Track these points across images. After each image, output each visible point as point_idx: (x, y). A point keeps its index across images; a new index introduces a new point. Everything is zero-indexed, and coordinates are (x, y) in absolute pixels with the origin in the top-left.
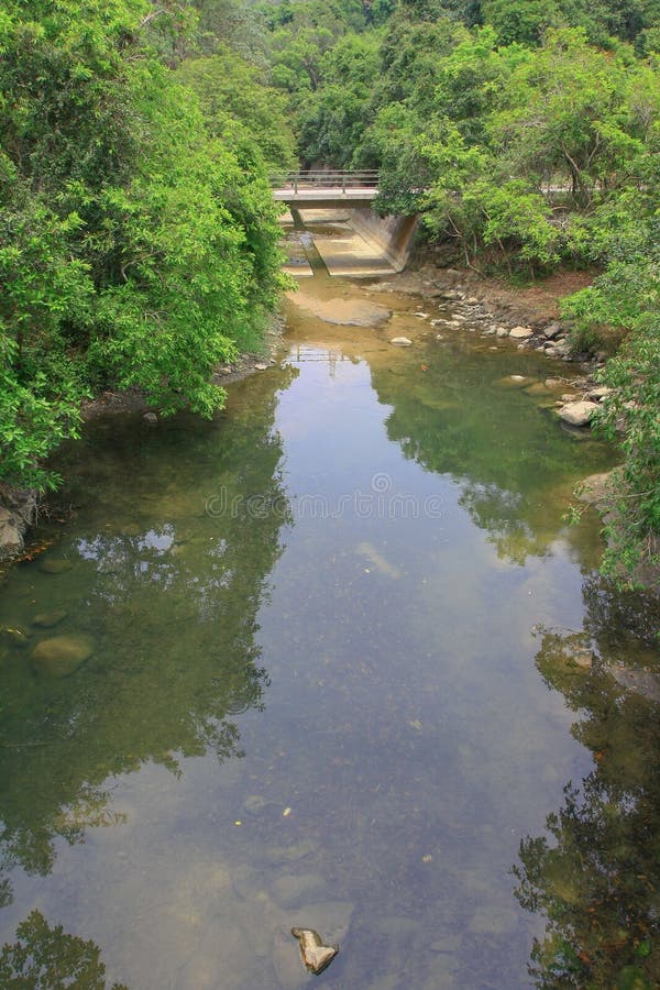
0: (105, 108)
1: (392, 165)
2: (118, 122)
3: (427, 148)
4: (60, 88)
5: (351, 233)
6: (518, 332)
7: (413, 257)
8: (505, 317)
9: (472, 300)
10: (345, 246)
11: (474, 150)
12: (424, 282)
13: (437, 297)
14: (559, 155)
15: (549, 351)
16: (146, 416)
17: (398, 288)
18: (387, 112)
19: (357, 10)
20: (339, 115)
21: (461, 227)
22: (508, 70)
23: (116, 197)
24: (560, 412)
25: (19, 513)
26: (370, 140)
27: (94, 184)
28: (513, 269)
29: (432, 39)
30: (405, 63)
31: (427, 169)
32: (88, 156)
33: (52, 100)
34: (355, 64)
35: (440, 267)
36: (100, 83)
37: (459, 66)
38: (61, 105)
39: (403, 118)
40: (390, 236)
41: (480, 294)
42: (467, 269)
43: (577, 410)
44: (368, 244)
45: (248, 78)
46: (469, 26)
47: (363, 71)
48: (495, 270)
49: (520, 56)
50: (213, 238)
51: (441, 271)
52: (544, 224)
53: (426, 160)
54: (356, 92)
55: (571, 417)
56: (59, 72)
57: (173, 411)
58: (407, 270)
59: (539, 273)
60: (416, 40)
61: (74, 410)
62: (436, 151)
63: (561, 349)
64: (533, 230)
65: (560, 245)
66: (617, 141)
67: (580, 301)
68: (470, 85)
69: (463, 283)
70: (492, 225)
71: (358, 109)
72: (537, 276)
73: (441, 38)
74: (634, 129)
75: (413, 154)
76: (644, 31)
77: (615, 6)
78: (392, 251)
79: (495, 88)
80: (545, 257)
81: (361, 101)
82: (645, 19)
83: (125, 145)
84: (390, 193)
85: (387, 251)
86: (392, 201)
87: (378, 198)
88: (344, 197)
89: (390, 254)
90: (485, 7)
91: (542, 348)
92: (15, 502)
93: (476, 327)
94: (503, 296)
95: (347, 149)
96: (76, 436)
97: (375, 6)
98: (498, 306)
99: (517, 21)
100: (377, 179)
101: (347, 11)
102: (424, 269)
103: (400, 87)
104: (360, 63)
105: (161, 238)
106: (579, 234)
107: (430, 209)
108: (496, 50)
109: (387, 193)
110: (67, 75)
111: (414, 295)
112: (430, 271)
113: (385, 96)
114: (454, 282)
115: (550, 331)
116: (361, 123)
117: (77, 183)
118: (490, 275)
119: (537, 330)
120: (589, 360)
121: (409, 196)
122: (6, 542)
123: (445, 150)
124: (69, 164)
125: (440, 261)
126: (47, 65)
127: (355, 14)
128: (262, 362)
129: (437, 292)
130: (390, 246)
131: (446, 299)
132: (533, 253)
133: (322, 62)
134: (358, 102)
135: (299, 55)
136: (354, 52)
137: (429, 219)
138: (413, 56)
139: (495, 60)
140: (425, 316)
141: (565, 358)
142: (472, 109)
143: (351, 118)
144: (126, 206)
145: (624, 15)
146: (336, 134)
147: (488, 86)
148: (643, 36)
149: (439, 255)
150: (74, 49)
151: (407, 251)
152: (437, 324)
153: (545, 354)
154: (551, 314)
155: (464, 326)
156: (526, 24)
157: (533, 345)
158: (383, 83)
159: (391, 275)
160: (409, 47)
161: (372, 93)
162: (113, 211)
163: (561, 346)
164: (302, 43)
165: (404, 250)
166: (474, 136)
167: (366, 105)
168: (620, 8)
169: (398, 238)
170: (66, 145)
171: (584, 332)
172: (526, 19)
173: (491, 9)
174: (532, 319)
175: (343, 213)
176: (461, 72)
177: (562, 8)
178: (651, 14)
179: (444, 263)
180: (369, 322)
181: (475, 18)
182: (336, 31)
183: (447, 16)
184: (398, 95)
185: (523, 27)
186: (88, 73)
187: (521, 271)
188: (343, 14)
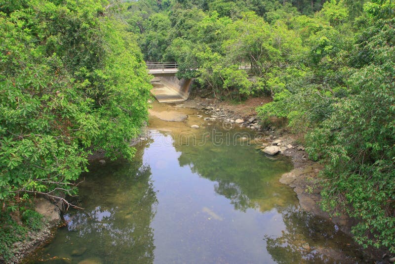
0: (94, 39)
1: (183, 60)
2: (99, 44)
3: (198, 54)
4: (76, 31)
5: (163, 86)
6: (239, 121)
7: (191, 94)
8: (232, 115)
9: (218, 109)
10: (162, 91)
11: (216, 54)
12: (197, 103)
13: (203, 109)
14: (247, 55)
15: (252, 127)
16: (100, 161)
17: (187, 106)
18: (176, 41)
19: (155, 5)
20: (155, 42)
21: (211, 82)
22: (224, 26)
23: (99, 73)
24: (264, 150)
25: (57, 206)
26: (169, 51)
27: (89, 68)
28: (232, 97)
29: (191, 15)
30: (181, 23)
31: (197, 61)
32: (87, 57)
33: (72, 36)
34: (160, 24)
35: (203, 98)
36: (92, 30)
37: (206, 25)
38: (76, 38)
39: (182, 43)
40: (180, 87)
41: (220, 107)
42: (214, 98)
43: (271, 149)
44: (171, 90)
45: (122, 29)
46: (204, 11)
47: (163, 26)
48: (225, 98)
49: (228, 21)
50: (140, 88)
51: (203, 100)
52: (247, 80)
53: (196, 58)
54: (162, 34)
55: (269, 152)
56: (75, 26)
57: (116, 158)
58: (189, 99)
59: (243, 98)
60: (185, 16)
61: (85, 160)
62: (201, 55)
63: (257, 127)
64: (243, 83)
65: (253, 88)
66: (271, 51)
67: (265, 109)
68: (210, 31)
69: (213, 103)
70: (226, 82)
71: (163, 40)
72: (242, 100)
73: (194, 15)
74: (275, 46)
75: (191, 56)
76: (266, 13)
77: (255, 4)
78: (182, 92)
79: (220, 32)
80: (248, 92)
81: (165, 37)
82: (266, 8)
83: (102, 53)
84: (182, 71)
85: (179, 92)
86: (184, 73)
87: (178, 72)
88: (163, 72)
89: (181, 93)
90: (210, 4)
91: (249, 127)
92: (55, 201)
93: (222, 120)
94: (230, 108)
95: (160, 54)
96: (87, 171)
97: (162, 4)
98: (229, 112)
99: (221, 9)
100: (174, 65)
101: (151, 5)
102: (196, 98)
103: (179, 32)
104: (161, 23)
105: (121, 89)
106: (261, 84)
107: (198, 76)
108: (218, 19)
109: (181, 71)
110: (79, 27)
111: (194, 108)
112: (199, 99)
113: (174, 35)
114: (209, 103)
115: (251, 120)
116: (165, 45)
117: (83, 68)
118: (223, 100)
119: (245, 120)
120: (268, 130)
121: (190, 71)
122: (54, 219)
123: (205, 54)
124: (78, 60)
125: (202, 95)
126: (70, 23)
127: (155, 6)
128: (143, 137)
129: (203, 107)
130: (180, 90)
131: (207, 110)
132: (243, 91)
133: (144, 23)
134: (164, 37)
135: (136, 21)
136: (158, 20)
137: (201, 80)
138: (184, 21)
139: (219, 22)
140: (201, 116)
141: (259, 130)
142: (212, 39)
143: (161, 43)
144: (104, 76)
145: (259, 7)
146: (155, 49)
147: (217, 31)
148: (266, 15)
149: (201, 93)
150: (81, 17)
151: (188, 92)
152: (207, 119)
153: (251, 129)
154: (250, 114)
155: (216, 120)
156: (225, 10)
157: (245, 126)
158: (172, 31)
159: (183, 101)
160: (182, 18)
161: (169, 34)
162: (98, 79)
163: (256, 126)
164: (136, 16)
165: (187, 91)
166: (214, 49)
167: (166, 38)
168: (257, 5)
169: (184, 87)
170: (77, 53)
171: (266, 120)
172: (225, 8)
173: (212, 5)
174: (243, 116)
175: (158, 79)
176: (207, 27)
177: (237, 5)
178: (268, 7)
179: (204, 96)
180: (179, 120)
181: (206, 8)
182: (149, 12)
183: (196, 7)
184: (180, 35)
185: (224, 11)
186: (88, 26)
187: (236, 98)
188: (150, 6)
